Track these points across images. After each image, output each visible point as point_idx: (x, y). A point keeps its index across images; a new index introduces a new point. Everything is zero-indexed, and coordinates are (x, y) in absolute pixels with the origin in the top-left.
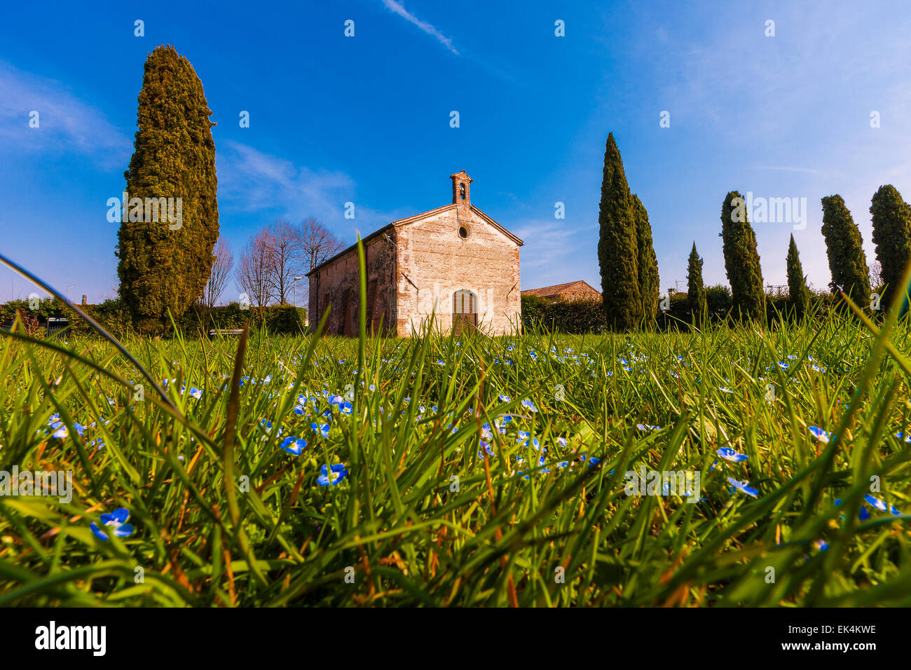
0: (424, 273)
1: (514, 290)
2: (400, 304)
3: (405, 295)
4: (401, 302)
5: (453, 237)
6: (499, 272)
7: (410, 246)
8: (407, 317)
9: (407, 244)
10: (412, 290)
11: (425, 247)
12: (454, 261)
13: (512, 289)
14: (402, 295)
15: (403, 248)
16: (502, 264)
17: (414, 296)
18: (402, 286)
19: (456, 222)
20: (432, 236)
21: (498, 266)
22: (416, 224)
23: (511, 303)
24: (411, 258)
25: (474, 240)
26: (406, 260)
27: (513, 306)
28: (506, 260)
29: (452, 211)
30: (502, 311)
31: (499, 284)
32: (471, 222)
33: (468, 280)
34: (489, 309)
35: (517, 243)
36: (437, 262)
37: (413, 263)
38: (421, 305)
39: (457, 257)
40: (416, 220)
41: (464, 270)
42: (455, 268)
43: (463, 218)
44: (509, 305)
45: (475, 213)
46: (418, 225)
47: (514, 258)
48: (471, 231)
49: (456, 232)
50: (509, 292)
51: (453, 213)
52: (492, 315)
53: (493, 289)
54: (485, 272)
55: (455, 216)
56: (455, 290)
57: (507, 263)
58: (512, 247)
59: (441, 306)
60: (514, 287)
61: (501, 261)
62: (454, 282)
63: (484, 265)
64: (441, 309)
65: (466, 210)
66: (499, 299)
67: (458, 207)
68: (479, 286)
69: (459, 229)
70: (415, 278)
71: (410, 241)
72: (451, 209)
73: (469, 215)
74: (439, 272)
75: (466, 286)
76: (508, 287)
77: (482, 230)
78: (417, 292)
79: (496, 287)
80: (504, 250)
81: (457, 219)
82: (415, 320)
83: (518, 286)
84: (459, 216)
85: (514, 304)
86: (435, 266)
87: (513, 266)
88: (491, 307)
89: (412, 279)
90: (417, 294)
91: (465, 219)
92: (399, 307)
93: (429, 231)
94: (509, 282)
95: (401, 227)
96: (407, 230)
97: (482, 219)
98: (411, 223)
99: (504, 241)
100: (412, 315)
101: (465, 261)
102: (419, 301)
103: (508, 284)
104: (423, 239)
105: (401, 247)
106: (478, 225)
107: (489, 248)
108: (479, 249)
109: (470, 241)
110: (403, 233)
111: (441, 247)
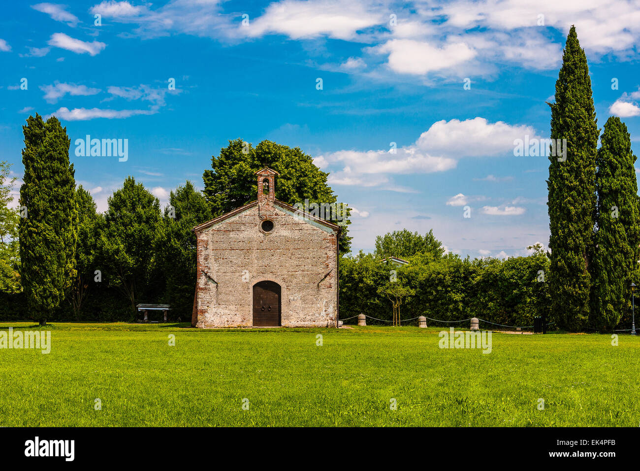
0: (223, 269)
1: (328, 278)
2: (200, 296)
3: (205, 289)
4: (201, 295)
5: (254, 233)
6: (309, 261)
7: (210, 247)
8: (206, 308)
9: (207, 245)
10: (212, 285)
11: (225, 246)
12: (254, 254)
13: (326, 277)
14: (202, 289)
15: (203, 249)
16: (313, 252)
17: (214, 290)
18: (202, 281)
19: (257, 218)
20: (232, 235)
21: (306, 255)
22: (216, 227)
23: (323, 290)
24: (210, 257)
25: (280, 232)
26: (206, 259)
27: (326, 294)
28: (319, 248)
29: (253, 209)
30: (312, 299)
31: (308, 273)
32: (276, 215)
33: (270, 271)
34: (296, 298)
35: (333, 229)
36: (236, 258)
37: (212, 261)
38: (220, 297)
39: (258, 251)
40: (214, 223)
41: (267, 262)
42: (256, 261)
43: (266, 213)
44: (321, 293)
45: (279, 206)
46: (218, 227)
47: (328, 245)
48: (275, 223)
49: (257, 227)
50: (322, 280)
51: (254, 211)
52: (299, 303)
53: (301, 278)
54: (291, 261)
55: (257, 212)
56: (255, 281)
57: (319, 250)
58: (326, 233)
59: (241, 297)
60: (328, 274)
61: (311, 249)
62: (255, 274)
63: (290, 255)
64: (241, 300)
65: (268, 205)
66: (307, 288)
67: (260, 204)
68: (283, 276)
69: (261, 224)
70: (215, 274)
71: (210, 242)
72: (252, 207)
73: (273, 209)
74: (238, 266)
75: (268, 277)
76: (320, 275)
77: (288, 221)
78: (217, 286)
79: (304, 276)
80: (316, 238)
81: (259, 216)
82: (214, 310)
83: (334, 273)
84: (260, 212)
85: (328, 292)
86: (235, 261)
87: (328, 252)
88: (298, 296)
89: (211, 275)
90: (217, 288)
91: (268, 213)
92: (200, 299)
93: (229, 231)
94: (321, 270)
95: (201, 231)
96: (207, 233)
97: (288, 210)
98: (211, 226)
99: (316, 228)
100: (212, 306)
101: (268, 253)
102: (218, 293)
103: (320, 272)
104: (223, 238)
105: (201, 249)
106: (283, 216)
107: (297, 238)
108: (284, 240)
109: (274, 234)
110: (203, 236)
111: (241, 244)
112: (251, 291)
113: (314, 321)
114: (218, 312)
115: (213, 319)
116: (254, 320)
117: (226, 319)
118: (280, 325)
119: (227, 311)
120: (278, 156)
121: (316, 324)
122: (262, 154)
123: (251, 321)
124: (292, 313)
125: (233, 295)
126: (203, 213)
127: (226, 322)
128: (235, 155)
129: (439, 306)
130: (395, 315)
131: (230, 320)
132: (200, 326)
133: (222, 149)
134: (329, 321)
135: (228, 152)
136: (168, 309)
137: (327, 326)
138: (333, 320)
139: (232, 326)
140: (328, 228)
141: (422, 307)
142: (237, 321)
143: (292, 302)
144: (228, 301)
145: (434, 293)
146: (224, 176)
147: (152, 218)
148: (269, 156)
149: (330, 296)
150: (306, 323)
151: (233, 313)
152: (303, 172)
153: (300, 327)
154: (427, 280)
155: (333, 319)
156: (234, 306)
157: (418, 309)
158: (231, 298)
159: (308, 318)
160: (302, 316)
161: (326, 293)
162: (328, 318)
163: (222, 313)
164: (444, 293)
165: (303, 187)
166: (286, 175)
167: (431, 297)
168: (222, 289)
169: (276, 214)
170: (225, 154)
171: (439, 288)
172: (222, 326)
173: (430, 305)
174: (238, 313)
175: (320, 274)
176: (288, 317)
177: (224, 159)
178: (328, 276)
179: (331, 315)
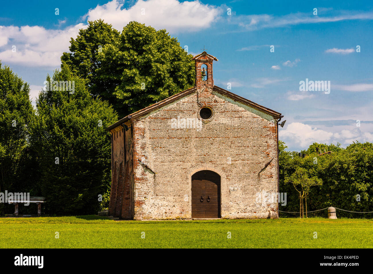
0: (161, 158)
1: (269, 167)
2: (137, 187)
3: (142, 179)
4: (138, 185)
6: (249, 150)
7: (147, 135)
8: (144, 199)
9: (144, 133)
10: (149, 176)
11: (162, 134)
12: (193, 143)
13: (266, 166)
14: (139, 179)
15: (140, 137)
16: (253, 140)
17: (152, 180)
18: (139, 171)
19: (196, 105)
20: (170, 122)
21: (247, 143)
22: (153, 114)
23: (264, 180)
24: (147, 145)
25: (219, 119)
26: (143, 148)
27: (267, 184)
28: (259, 136)
29: (192, 96)
30: (252, 190)
31: (249, 162)
32: (214, 102)
33: (209, 160)
34: (236, 188)
35: (274, 116)
36: (174, 147)
37: (150, 149)
38: (158, 187)
39: (197, 139)
40: (152, 110)
41: (206, 151)
42: (195, 150)
43: (204, 100)
44: (262, 183)
45: (218, 93)
46: (155, 114)
47: (269, 133)
48: (214, 111)
49: (196, 114)
50: (262, 170)
51: (192, 98)
52: (239, 194)
53: (241, 168)
54: (231, 150)
55: (195, 100)
56: (194, 171)
57: (260, 139)
58: (266, 121)
59: (179, 188)
60: (269, 164)
61: (251, 138)
62: (194, 164)
63: (229, 144)
64: (180, 190)
65: (207, 91)
66: (247, 177)
67: (198, 90)
68: (223, 166)
69: (200, 111)
70: (152, 163)
71: (147, 130)
72: (190, 94)
73: (212, 95)
74: (177, 155)
75: (207, 167)
76: (261, 165)
77: (228, 108)
78: (155, 176)
79: (244, 165)
80: (256, 126)
81: (197, 103)
82: (152, 201)
83: (274, 163)
84: (199, 99)
85: (269, 181)
86: (173, 150)
87: (269, 141)
88: (238, 186)
89: (148, 165)
90: (154, 178)
91: (207, 100)
92: (137, 190)
93: (166, 118)
94: (262, 159)
95: (137, 119)
96: (143, 120)
97: (227, 97)
98: (148, 113)
99: (256, 116)
100: (149, 197)
101: (206, 142)
102: (155, 184)
103: (261, 161)
104: (160, 126)
105: (138, 137)
106: (223, 103)
107: (236, 125)
108: (223, 128)
109: (213, 122)
110: (140, 123)
111: (179, 132)
112: (190, 181)
113: (255, 212)
114: (156, 203)
115: (150, 210)
116: (192, 211)
117: (164, 211)
118: (219, 216)
119: (165, 202)
120: (149, 39)
121: (257, 215)
122: (133, 36)
123: (190, 212)
124: (232, 204)
125: (171, 186)
126: (83, 99)
127: (164, 214)
128: (98, 38)
129: (340, 197)
130: (301, 207)
131: (168, 211)
132: (138, 218)
133: (81, 31)
134: (271, 212)
135: (87, 33)
136: (42, 202)
137: (269, 217)
138: (274, 211)
139: (170, 218)
140: (268, 116)
141: (321, 198)
142: (176, 212)
143: (233, 193)
144: (166, 191)
145: (336, 183)
146: (86, 59)
147: (23, 105)
148: (141, 38)
149: (271, 186)
150: (247, 214)
151: (172, 204)
152: (177, 56)
153: (241, 218)
154: (328, 170)
155: (275, 209)
156: (173, 197)
157: (317, 200)
158: (170, 189)
159: (249, 209)
160: (242, 207)
161: (267, 182)
162: (269, 209)
163: (160, 205)
164: (347, 183)
165: (177, 72)
166: (160, 59)
167: (332, 187)
168: (159, 180)
169: (216, 101)
170: (85, 36)
171: (343, 178)
172: (160, 217)
173: (330, 196)
174: (176, 204)
175: (260, 163)
176: (228, 208)
177: (84, 41)
178: (269, 166)
179: (272, 206)
